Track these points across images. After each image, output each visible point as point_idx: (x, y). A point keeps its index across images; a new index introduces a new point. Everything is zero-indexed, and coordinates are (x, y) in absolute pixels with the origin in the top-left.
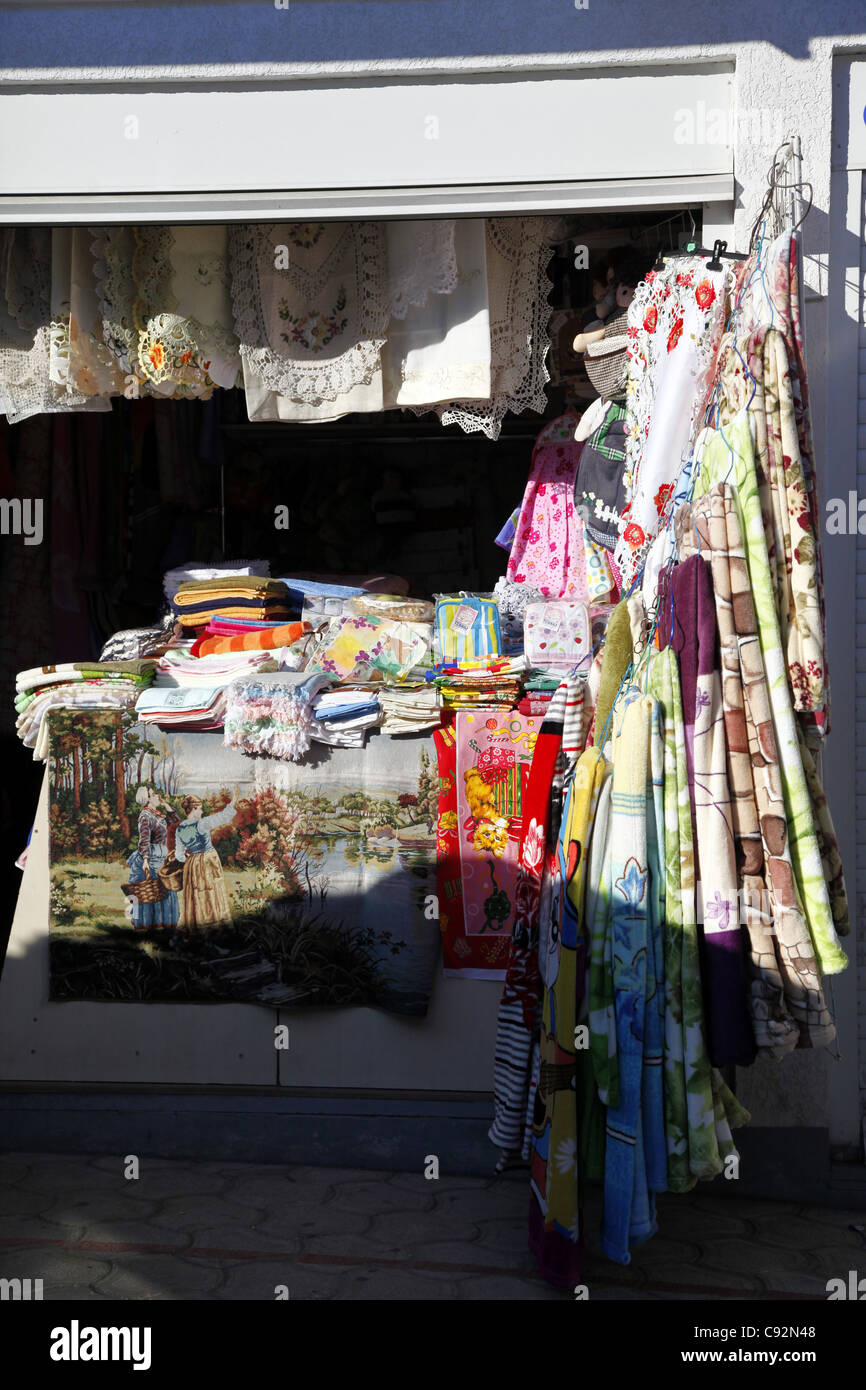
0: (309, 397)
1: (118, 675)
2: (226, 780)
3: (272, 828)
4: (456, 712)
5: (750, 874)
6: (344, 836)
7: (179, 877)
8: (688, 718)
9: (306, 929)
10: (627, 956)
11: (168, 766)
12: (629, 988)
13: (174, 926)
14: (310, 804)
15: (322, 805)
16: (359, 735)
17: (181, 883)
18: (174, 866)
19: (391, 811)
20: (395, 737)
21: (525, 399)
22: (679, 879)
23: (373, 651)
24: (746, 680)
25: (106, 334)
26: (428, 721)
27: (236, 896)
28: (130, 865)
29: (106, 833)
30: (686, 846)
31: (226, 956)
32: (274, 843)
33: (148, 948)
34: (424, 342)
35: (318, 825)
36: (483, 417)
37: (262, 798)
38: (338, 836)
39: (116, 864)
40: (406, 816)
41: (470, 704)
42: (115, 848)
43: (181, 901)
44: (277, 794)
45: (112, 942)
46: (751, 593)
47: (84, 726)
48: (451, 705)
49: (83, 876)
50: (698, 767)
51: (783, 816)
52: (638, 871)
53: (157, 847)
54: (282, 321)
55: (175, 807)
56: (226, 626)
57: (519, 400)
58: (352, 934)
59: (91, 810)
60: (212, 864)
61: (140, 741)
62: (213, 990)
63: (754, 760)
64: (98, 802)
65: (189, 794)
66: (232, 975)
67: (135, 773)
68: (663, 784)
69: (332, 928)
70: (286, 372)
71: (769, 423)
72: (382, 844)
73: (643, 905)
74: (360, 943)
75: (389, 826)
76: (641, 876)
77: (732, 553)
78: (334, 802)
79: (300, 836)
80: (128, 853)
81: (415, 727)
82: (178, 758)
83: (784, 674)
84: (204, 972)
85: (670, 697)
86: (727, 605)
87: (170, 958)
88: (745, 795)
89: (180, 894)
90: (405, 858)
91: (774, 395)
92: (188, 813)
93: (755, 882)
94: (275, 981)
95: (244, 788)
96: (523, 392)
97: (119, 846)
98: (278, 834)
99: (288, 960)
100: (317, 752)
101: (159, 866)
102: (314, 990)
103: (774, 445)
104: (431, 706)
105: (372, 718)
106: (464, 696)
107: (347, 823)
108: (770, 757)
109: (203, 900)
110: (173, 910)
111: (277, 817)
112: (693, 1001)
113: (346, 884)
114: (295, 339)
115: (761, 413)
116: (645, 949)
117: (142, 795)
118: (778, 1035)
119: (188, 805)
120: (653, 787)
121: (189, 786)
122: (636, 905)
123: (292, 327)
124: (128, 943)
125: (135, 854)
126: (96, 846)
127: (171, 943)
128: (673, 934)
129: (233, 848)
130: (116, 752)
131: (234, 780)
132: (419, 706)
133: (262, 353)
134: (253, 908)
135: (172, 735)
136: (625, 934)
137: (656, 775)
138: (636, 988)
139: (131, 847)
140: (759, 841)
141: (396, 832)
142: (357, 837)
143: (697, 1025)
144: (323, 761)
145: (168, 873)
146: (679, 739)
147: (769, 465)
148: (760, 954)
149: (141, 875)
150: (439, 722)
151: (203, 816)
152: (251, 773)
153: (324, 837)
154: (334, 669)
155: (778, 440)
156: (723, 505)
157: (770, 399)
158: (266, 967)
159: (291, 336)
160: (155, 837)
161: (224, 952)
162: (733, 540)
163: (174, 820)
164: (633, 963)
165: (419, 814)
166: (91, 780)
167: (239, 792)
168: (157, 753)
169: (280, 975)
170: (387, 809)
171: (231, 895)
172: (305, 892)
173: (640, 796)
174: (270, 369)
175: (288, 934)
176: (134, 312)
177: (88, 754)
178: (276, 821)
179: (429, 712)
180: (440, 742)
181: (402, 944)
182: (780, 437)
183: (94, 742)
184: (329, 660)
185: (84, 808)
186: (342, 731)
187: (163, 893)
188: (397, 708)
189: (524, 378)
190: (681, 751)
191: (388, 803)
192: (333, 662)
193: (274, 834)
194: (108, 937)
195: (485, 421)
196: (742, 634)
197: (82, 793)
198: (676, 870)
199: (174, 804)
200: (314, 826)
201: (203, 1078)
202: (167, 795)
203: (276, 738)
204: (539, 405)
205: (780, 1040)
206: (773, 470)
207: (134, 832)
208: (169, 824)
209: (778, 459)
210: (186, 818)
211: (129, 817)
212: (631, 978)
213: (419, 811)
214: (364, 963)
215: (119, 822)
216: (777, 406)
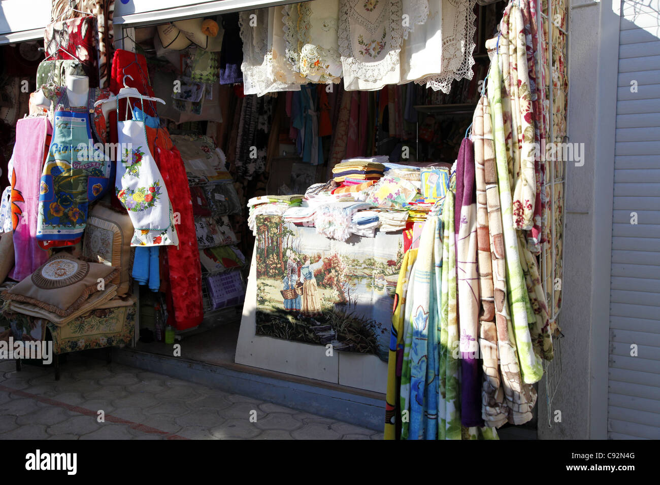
0: (371, 79)
1: (281, 201)
2: (319, 248)
3: (336, 271)
4: (414, 222)
5: (485, 321)
6: (366, 277)
7: (302, 289)
8: (456, 230)
9: (348, 318)
10: (416, 359)
11: (298, 241)
12: (416, 376)
13: (299, 310)
14: (350, 262)
15: (356, 262)
16: (371, 232)
17: (302, 291)
18: (300, 284)
19: (384, 267)
20: (388, 233)
21: (462, 73)
22: (447, 320)
23: (396, 193)
24: (489, 210)
25: (287, 56)
26: (400, 226)
27: (323, 300)
28: (284, 282)
29: (275, 268)
30: (452, 302)
31: (320, 325)
32: (336, 278)
33: (290, 318)
34: (418, 50)
35: (354, 271)
36: (442, 83)
37: (333, 258)
38: (363, 277)
39: (279, 281)
40: (390, 270)
41: (421, 219)
42: (279, 275)
43: (302, 300)
44: (339, 256)
45: (277, 314)
46: (495, 159)
47: (268, 222)
48: (412, 219)
49: (267, 285)
50: (459, 259)
51: (504, 289)
52: (423, 313)
53: (293, 275)
54: (360, 45)
55: (300, 259)
56: (350, 182)
57: (459, 74)
58: (368, 322)
59: (270, 258)
60: (314, 285)
61: (288, 230)
62: (314, 339)
63: (491, 256)
64: (273, 255)
65: (306, 254)
66: (320, 334)
67: (286, 243)
68: (441, 266)
69: (359, 318)
70: (362, 68)
71: (511, 61)
72: (379, 282)
73: (425, 332)
74: (371, 326)
75: (383, 274)
76: (425, 316)
77: (486, 137)
78: (361, 261)
79: (347, 276)
80: (283, 277)
81: (394, 229)
82: (302, 237)
83: (510, 207)
84: (311, 331)
85: (448, 218)
86: (481, 166)
87: (298, 324)
88: (487, 275)
89: (302, 297)
90: (389, 290)
91: (514, 45)
92: (305, 262)
93: (488, 325)
94: (335, 339)
95: (327, 253)
96: (461, 70)
97: (280, 274)
98: (338, 274)
99: (340, 330)
100: (354, 239)
101: (294, 284)
102: (350, 345)
103: (513, 73)
104: (401, 219)
105: (375, 224)
106: (419, 215)
107: (367, 271)
108: (498, 254)
109: (310, 301)
110: (299, 303)
111: (339, 267)
112: (450, 388)
113: (366, 299)
114: (366, 53)
115: (506, 55)
116: (426, 356)
117: (288, 253)
118: (490, 415)
119: (305, 259)
120: (436, 266)
121: (306, 250)
122: (421, 332)
123: (365, 47)
124: (283, 315)
125: (286, 278)
126: (272, 273)
127: (298, 317)
128: (442, 349)
129: (323, 278)
130: (279, 234)
131: (322, 249)
132: (395, 219)
133: (350, 60)
134: (329, 306)
135: (299, 227)
136: (415, 347)
137: (437, 262)
138: (419, 377)
139: (285, 275)
140: (493, 302)
141: (386, 277)
142: (371, 278)
143: (452, 402)
144: (357, 242)
145: (298, 287)
146: (451, 241)
147: (510, 85)
148: (487, 367)
149: (288, 287)
150: (405, 227)
151: (311, 263)
152: (329, 246)
153: (357, 277)
154: (378, 201)
155: (515, 70)
156: (482, 109)
157: (512, 47)
158: (332, 332)
159: (364, 52)
160: (293, 271)
161: (318, 323)
162: (486, 130)
163: (300, 264)
164: (418, 363)
165: (396, 270)
166: (270, 245)
167: (324, 254)
168: (294, 235)
169: (336, 337)
170: (382, 266)
171: (321, 299)
172: (347, 301)
173: (427, 272)
174: (354, 67)
175: (340, 319)
176: (298, 45)
177: (269, 234)
178: (337, 268)
179: (399, 222)
180: (406, 236)
181: (385, 329)
182: (516, 69)
183: (271, 229)
184: (376, 197)
185: (268, 256)
186: (364, 229)
187: (296, 295)
188: (385, 219)
189: (462, 63)
190: (452, 249)
191: (383, 264)
192: (377, 198)
193: (337, 274)
194: (276, 312)
195: (443, 85)
196: (488, 183)
197: (267, 250)
198: (446, 314)
199: (300, 258)
200: (352, 272)
201: (310, 376)
202: (297, 253)
203: (336, 231)
204: (470, 75)
205: (492, 418)
206: (512, 88)
207: (286, 269)
208: (298, 266)
209: (515, 82)
210: (304, 264)
211: (284, 262)
212: (417, 371)
213: (397, 268)
214: (373, 336)
215: (281, 263)
216: (515, 50)
